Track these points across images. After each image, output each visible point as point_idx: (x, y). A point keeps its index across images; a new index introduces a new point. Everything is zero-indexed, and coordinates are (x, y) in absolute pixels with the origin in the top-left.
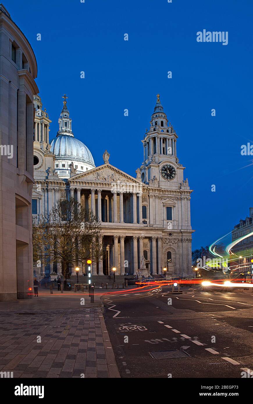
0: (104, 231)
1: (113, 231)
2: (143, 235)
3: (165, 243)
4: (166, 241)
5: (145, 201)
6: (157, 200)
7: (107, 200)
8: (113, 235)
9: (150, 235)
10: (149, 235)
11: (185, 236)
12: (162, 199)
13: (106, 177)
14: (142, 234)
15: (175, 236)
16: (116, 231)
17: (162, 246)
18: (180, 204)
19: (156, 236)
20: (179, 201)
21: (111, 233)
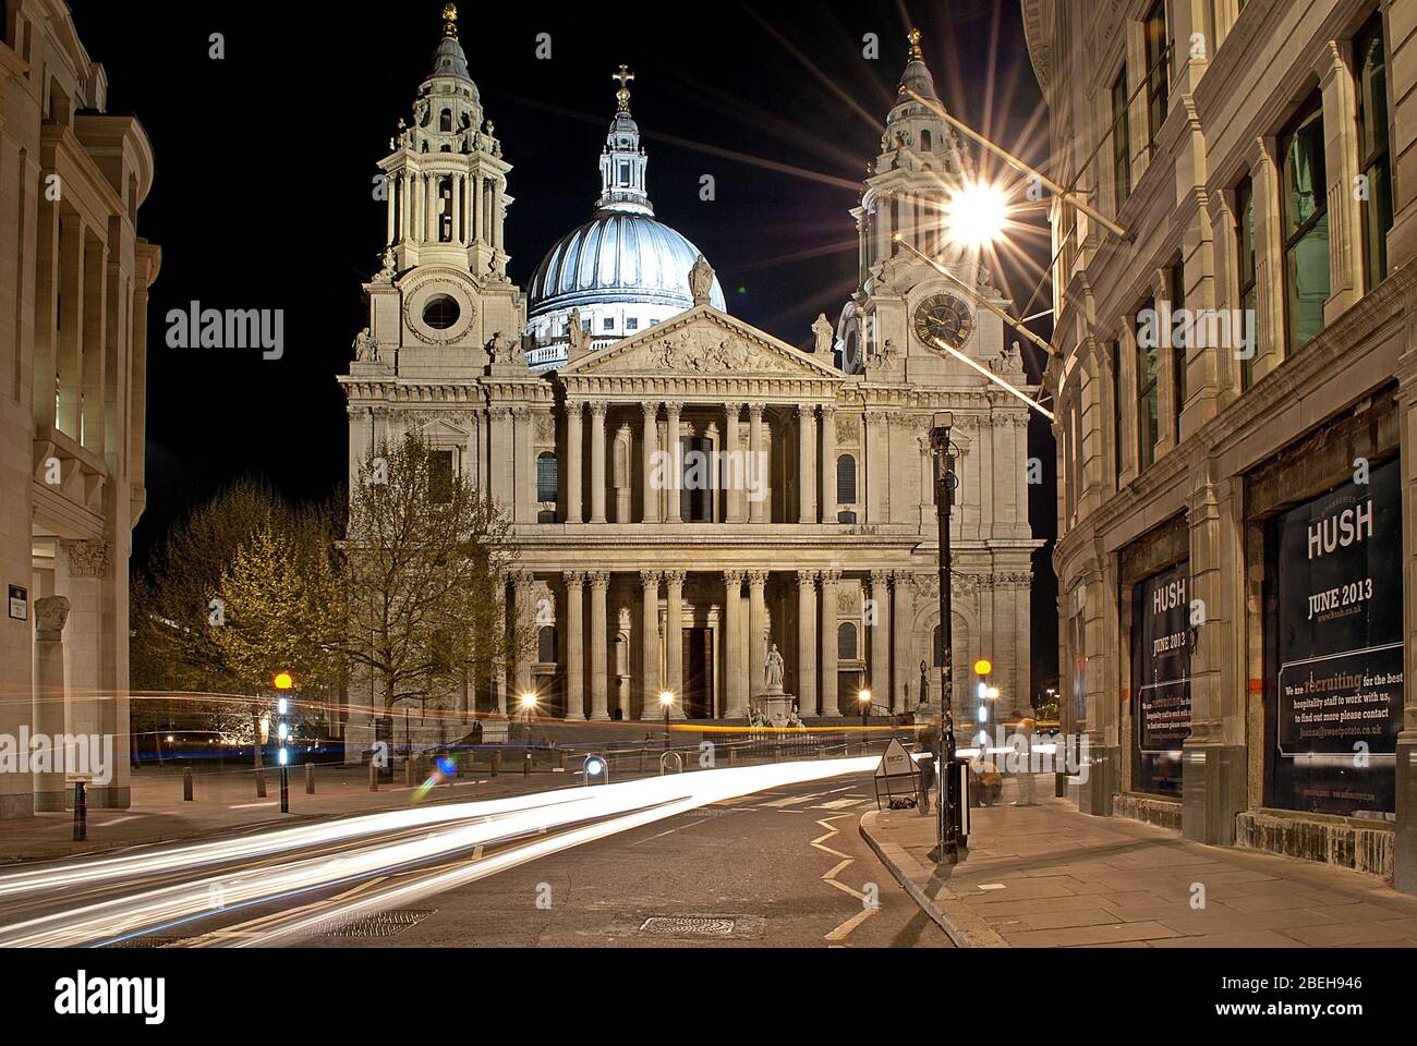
0: (688, 554)
1: (723, 554)
2: (838, 564)
3: (924, 594)
4: (929, 587)
5: (850, 437)
6: (897, 432)
7: (712, 440)
8: (721, 569)
9: (865, 564)
10: (861, 564)
11: (1005, 564)
12: (915, 427)
13: (699, 354)
14: (832, 564)
15: (964, 565)
16: (733, 554)
17: (915, 605)
18: (986, 443)
19: (886, 567)
20: (984, 432)
21: (715, 564)
